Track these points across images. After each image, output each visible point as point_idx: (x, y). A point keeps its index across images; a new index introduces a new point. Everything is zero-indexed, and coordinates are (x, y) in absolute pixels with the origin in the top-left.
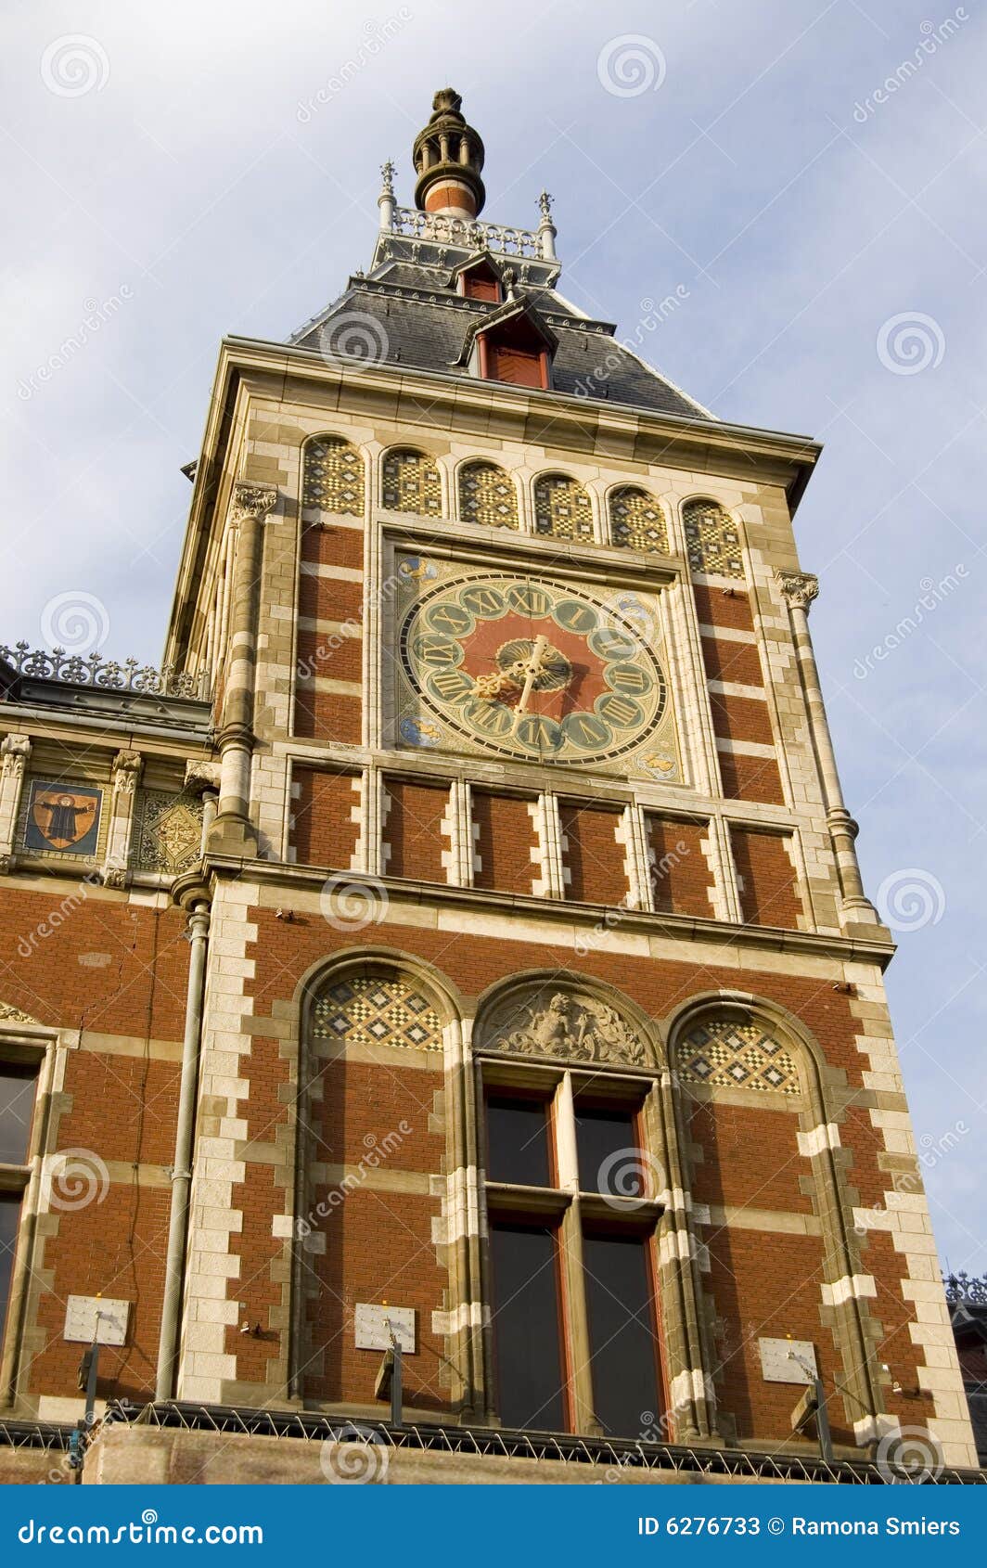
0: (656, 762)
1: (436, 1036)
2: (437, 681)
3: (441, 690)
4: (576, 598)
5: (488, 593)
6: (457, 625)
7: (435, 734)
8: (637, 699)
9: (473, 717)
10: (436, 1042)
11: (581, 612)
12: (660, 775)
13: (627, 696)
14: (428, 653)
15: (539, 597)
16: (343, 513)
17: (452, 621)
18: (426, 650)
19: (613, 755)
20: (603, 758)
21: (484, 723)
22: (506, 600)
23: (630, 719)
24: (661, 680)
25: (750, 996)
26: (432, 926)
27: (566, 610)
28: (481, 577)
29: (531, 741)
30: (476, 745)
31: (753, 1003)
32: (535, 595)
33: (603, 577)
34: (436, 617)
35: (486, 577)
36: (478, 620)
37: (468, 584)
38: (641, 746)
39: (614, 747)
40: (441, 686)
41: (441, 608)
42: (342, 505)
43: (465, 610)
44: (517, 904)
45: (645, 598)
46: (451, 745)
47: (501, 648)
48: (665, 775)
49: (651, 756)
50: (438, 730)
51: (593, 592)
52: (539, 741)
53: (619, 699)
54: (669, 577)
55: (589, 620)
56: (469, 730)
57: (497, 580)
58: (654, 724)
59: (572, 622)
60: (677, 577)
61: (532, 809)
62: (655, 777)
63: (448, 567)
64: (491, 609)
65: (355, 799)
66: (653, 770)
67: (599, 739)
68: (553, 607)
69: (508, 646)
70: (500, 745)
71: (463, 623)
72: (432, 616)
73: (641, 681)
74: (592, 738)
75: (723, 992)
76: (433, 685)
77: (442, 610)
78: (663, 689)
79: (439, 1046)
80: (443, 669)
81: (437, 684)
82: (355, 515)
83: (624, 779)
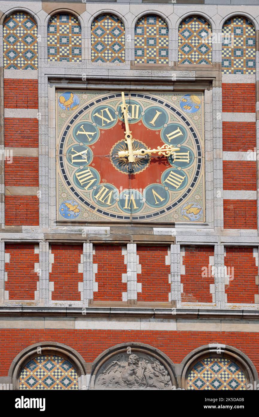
0: (191, 210)
1: (75, 382)
2: (79, 176)
3: (81, 181)
4: (156, 104)
5: (107, 110)
6: (90, 136)
7: (77, 210)
8: (185, 170)
9: (96, 197)
10: (75, 385)
11: (158, 113)
12: (193, 218)
13: (179, 169)
14: (74, 158)
15: (135, 107)
16: (26, 69)
17: (87, 133)
18: (73, 156)
19: (168, 209)
20: (164, 211)
21: (102, 200)
22: (117, 113)
23: (180, 184)
24: (200, 154)
25: (224, 346)
26: (72, 328)
27: (151, 113)
28: (104, 99)
29: (126, 207)
30: (98, 214)
31: (226, 349)
32: (133, 106)
33: (171, 88)
34: (79, 132)
35: (106, 98)
36: (101, 130)
37: (97, 105)
38: (185, 200)
39: (170, 204)
40: (80, 179)
41: (81, 125)
42: (26, 62)
43: (94, 124)
44: (112, 312)
45: (196, 99)
46: (85, 217)
47: (113, 148)
48: (196, 217)
49: (189, 206)
50: (79, 208)
51: (166, 99)
52: (131, 207)
53: (174, 171)
54: (209, 83)
55: (163, 117)
56: (95, 205)
57: (112, 99)
58: (192, 185)
59: (153, 122)
60: (213, 82)
61: (124, 252)
62: (190, 220)
63: (85, 96)
64: (109, 121)
65: (36, 259)
66: (189, 215)
67: (162, 200)
68: (143, 114)
69: (117, 145)
70: (110, 212)
71: (93, 134)
72: (76, 133)
73: (188, 157)
74: (159, 200)
75: (210, 345)
76: (77, 179)
77: (82, 127)
78: (200, 161)
79: (77, 386)
80: (82, 167)
81: (79, 178)
82: (33, 69)
83: (172, 225)
